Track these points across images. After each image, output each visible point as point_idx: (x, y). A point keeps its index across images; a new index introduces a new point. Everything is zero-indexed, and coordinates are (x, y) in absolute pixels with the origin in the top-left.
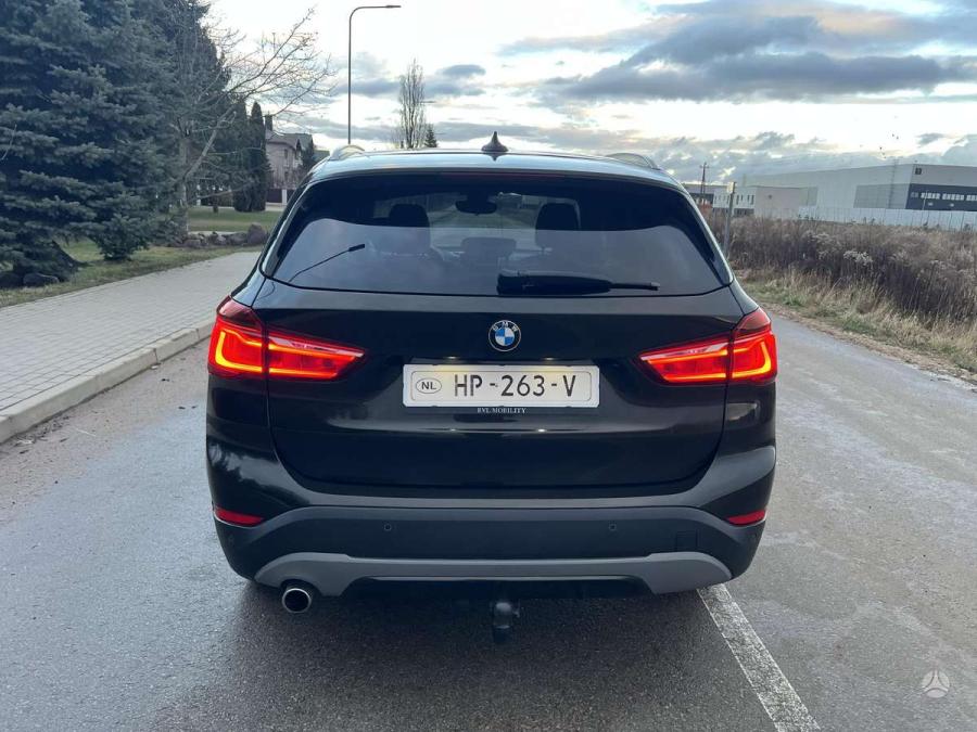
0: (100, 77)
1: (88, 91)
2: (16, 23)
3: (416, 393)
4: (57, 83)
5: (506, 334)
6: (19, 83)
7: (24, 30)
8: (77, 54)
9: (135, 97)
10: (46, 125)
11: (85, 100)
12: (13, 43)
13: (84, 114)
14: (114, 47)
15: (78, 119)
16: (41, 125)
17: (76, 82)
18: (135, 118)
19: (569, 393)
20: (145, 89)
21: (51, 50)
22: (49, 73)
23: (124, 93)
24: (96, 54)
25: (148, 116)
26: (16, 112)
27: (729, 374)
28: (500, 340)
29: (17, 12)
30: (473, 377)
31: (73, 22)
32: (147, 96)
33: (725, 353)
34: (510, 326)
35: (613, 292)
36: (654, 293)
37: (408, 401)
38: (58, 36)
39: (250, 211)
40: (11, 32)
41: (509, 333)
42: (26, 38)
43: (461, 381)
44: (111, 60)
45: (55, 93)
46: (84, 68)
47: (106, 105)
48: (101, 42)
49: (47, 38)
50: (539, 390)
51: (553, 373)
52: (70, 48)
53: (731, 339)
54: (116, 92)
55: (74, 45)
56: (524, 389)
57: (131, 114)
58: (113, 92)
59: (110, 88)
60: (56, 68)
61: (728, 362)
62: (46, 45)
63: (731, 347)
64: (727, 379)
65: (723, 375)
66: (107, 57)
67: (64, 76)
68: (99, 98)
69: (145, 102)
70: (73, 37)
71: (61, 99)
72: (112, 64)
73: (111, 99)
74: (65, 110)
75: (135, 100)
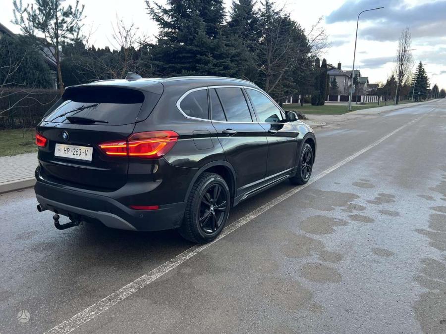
0: (211, 58)
1: (206, 63)
2: (189, 42)
3: (58, 153)
4: (199, 61)
5: (65, 135)
6: (189, 62)
7: (191, 44)
8: (206, 50)
12: (188, 49)
14: (217, 47)
17: (204, 60)
18: (223, 72)
19: (86, 155)
20: (228, 60)
21: (197, 50)
22: (197, 58)
23: (221, 63)
24: (212, 50)
26: (185, 72)
27: (128, 153)
28: (64, 137)
31: (203, 39)
32: (229, 63)
33: (125, 146)
34: (66, 132)
35: (96, 123)
37: (56, 155)
38: (200, 45)
39: (318, 105)
40: (187, 45)
42: (191, 47)
43: (65, 150)
44: (216, 51)
45: (198, 65)
46: (206, 56)
48: (214, 45)
49: (197, 46)
50: (80, 154)
51: (83, 148)
52: (203, 49)
53: (127, 141)
54: (218, 63)
55: (205, 48)
56: (77, 153)
57: (221, 70)
58: (216, 63)
59: (215, 61)
60: (199, 56)
61: (127, 149)
62: (196, 49)
63: (127, 144)
64: (128, 156)
65: (126, 154)
66: (214, 50)
67: (201, 59)
68: (210, 66)
69: (228, 65)
70: (204, 45)
71: (199, 67)
72: (216, 53)
73: (215, 65)
74: (200, 71)
75: (224, 65)
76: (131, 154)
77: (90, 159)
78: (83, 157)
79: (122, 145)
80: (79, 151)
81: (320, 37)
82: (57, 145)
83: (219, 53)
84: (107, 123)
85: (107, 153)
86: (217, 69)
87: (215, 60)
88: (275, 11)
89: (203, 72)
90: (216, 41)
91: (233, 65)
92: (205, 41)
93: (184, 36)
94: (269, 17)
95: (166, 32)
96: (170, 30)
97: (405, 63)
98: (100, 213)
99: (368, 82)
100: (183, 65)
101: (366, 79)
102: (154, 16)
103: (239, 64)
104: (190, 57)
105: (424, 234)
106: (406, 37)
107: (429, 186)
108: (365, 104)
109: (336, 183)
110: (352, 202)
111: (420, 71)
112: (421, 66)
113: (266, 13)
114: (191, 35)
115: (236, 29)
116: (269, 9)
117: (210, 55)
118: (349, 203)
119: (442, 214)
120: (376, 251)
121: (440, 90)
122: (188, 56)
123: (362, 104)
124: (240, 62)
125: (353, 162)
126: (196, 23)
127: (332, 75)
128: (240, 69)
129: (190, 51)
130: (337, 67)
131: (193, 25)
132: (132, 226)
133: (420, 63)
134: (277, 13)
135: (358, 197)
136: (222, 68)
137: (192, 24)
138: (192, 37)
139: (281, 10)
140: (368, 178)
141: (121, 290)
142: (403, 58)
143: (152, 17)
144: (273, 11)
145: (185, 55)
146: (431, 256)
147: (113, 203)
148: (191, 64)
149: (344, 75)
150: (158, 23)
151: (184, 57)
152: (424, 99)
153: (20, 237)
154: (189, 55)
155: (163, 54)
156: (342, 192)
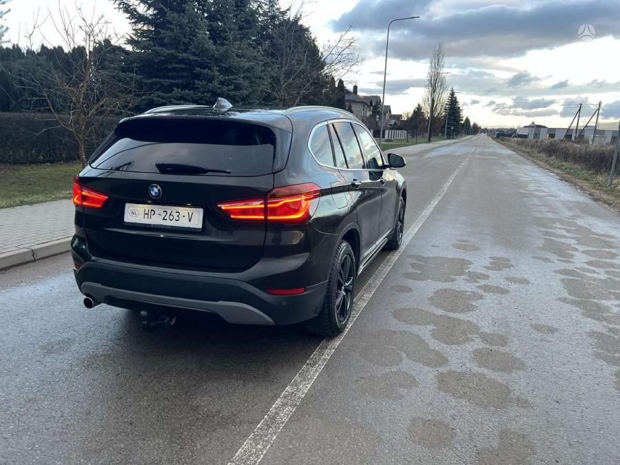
0: (217, 72)
1: (211, 79)
2: (182, 47)
3: (129, 216)
4: (198, 76)
5: (155, 191)
6: (182, 77)
7: (185, 51)
8: (208, 61)
9: (234, 81)
10: (192, 97)
11: (209, 84)
12: (179, 58)
13: (209, 91)
14: (225, 56)
15: (206, 94)
16: (189, 97)
17: (206, 76)
18: (234, 92)
19: (190, 220)
20: (240, 77)
21: (196, 60)
22: (194, 71)
23: (230, 80)
24: (217, 61)
25: (241, 91)
26: (178, 92)
27: (266, 217)
28: (153, 193)
29: (182, 42)
30: (152, 210)
31: (205, 45)
32: (241, 81)
33: (263, 206)
34: (156, 187)
35: (209, 173)
36: (229, 175)
37: (126, 220)
38: (199, 53)
40: (179, 52)
41: (156, 190)
42: (185, 55)
43: (147, 212)
44: (224, 63)
45: (196, 82)
46: (210, 69)
47: (219, 86)
48: (220, 55)
49: (194, 54)
50: (177, 219)
51: (184, 211)
52: (205, 58)
53: (266, 199)
54: (225, 80)
55: (207, 57)
56: (171, 218)
57: (230, 91)
58: (223, 80)
59: (222, 78)
60: (197, 69)
61: (265, 211)
62: (193, 58)
63: (266, 204)
64: (266, 219)
65: (263, 217)
66: (221, 62)
67: (200, 73)
68: (216, 83)
69: (240, 84)
70: (206, 53)
71: (199, 84)
72: (223, 65)
73: (222, 83)
74: (201, 90)
75: (234, 83)
76: (271, 218)
77: (200, 226)
78: (184, 223)
79: (257, 205)
80: (175, 215)
81: (347, 51)
82: (127, 205)
83: (227, 66)
84: (230, 173)
85: (232, 216)
86: (225, 88)
87: (221, 76)
88: (281, 10)
89: (205, 91)
90: (222, 49)
91: (246, 83)
92: (207, 47)
93: (175, 38)
94: (273, 17)
95: (140, 29)
96: (145, 28)
97: (438, 90)
98: (220, 303)
99: (390, 112)
100: (173, 81)
101: (388, 108)
102: (120, 4)
103: (252, 82)
104: (183, 70)
105: (569, 303)
106: (437, 57)
107: (536, 246)
108: (391, 141)
109: (433, 246)
110: (470, 270)
111: (452, 100)
112: (452, 94)
113: (269, 12)
114: (185, 36)
115: (247, 33)
116: (272, 6)
117: (215, 68)
118: (467, 271)
119: (571, 278)
120: (538, 328)
121: (472, 124)
122: (179, 68)
123: (388, 141)
124: (254, 79)
125: (431, 218)
126: (193, 21)
127: (349, 101)
128: (254, 90)
129: (183, 61)
130: (352, 91)
131: (189, 23)
132: (270, 319)
133: (452, 90)
134: (284, 13)
135: (470, 263)
136: (232, 87)
137: (187, 21)
138: (186, 40)
139: (289, 9)
140: (466, 238)
141: (272, 410)
142: (435, 83)
143: (116, 6)
144: (278, 9)
145: (176, 66)
146: (595, 329)
147: (245, 288)
148: (185, 80)
149: (362, 102)
150: (128, 15)
151: (173, 70)
152: (457, 135)
153: (49, 350)
154: (183, 66)
155: (141, 64)
156: (449, 257)
